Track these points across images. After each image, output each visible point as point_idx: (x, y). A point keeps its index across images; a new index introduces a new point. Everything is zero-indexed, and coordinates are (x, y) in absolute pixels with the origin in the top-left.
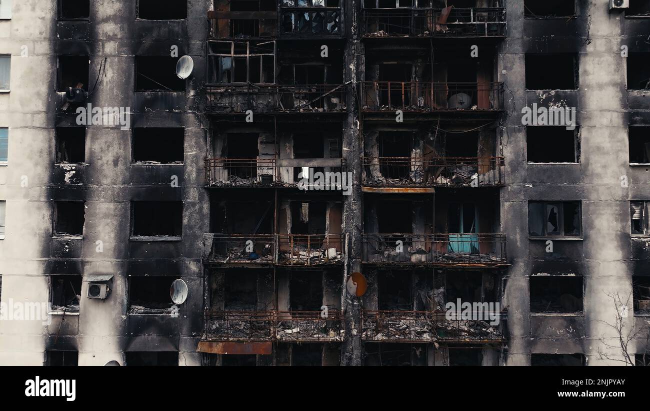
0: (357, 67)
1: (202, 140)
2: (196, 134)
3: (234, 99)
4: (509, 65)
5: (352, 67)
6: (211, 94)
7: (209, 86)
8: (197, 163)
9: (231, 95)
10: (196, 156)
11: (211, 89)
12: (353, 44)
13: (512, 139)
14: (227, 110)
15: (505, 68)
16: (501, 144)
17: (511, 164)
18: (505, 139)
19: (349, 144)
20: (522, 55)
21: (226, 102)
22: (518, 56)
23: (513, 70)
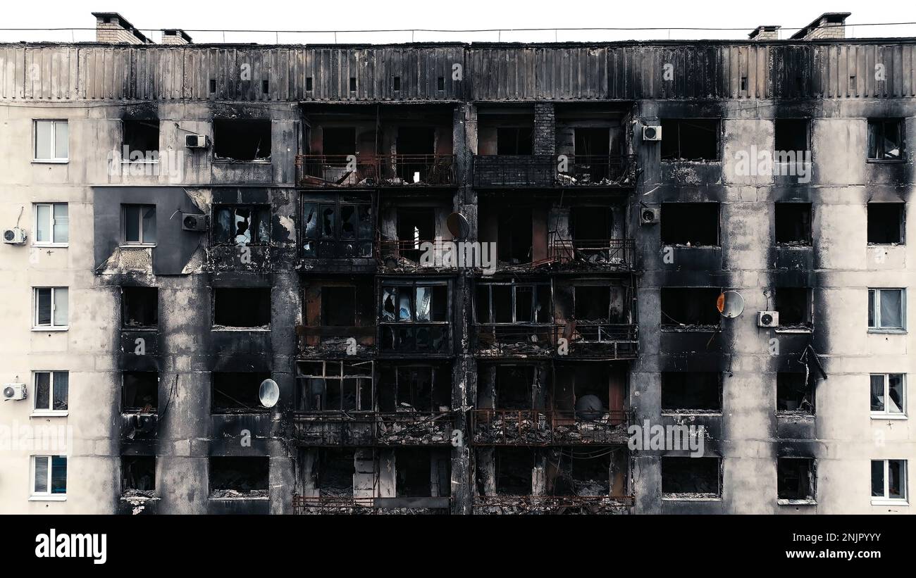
0: (468, 388)
1: (289, 472)
2: (282, 464)
3: (326, 427)
4: (642, 385)
5: (462, 386)
6: (299, 423)
7: (296, 414)
8: (284, 498)
9: (323, 424)
10: (283, 490)
11: (299, 417)
12: (463, 360)
13: (645, 471)
14: (319, 441)
15: (638, 389)
16: (632, 477)
17: (643, 500)
18: (636, 472)
19: (458, 477)
20: (657, 374)
21: (317, 431)
22: (652, 376)
23: (647, 392)
